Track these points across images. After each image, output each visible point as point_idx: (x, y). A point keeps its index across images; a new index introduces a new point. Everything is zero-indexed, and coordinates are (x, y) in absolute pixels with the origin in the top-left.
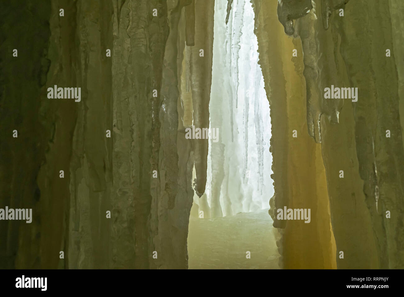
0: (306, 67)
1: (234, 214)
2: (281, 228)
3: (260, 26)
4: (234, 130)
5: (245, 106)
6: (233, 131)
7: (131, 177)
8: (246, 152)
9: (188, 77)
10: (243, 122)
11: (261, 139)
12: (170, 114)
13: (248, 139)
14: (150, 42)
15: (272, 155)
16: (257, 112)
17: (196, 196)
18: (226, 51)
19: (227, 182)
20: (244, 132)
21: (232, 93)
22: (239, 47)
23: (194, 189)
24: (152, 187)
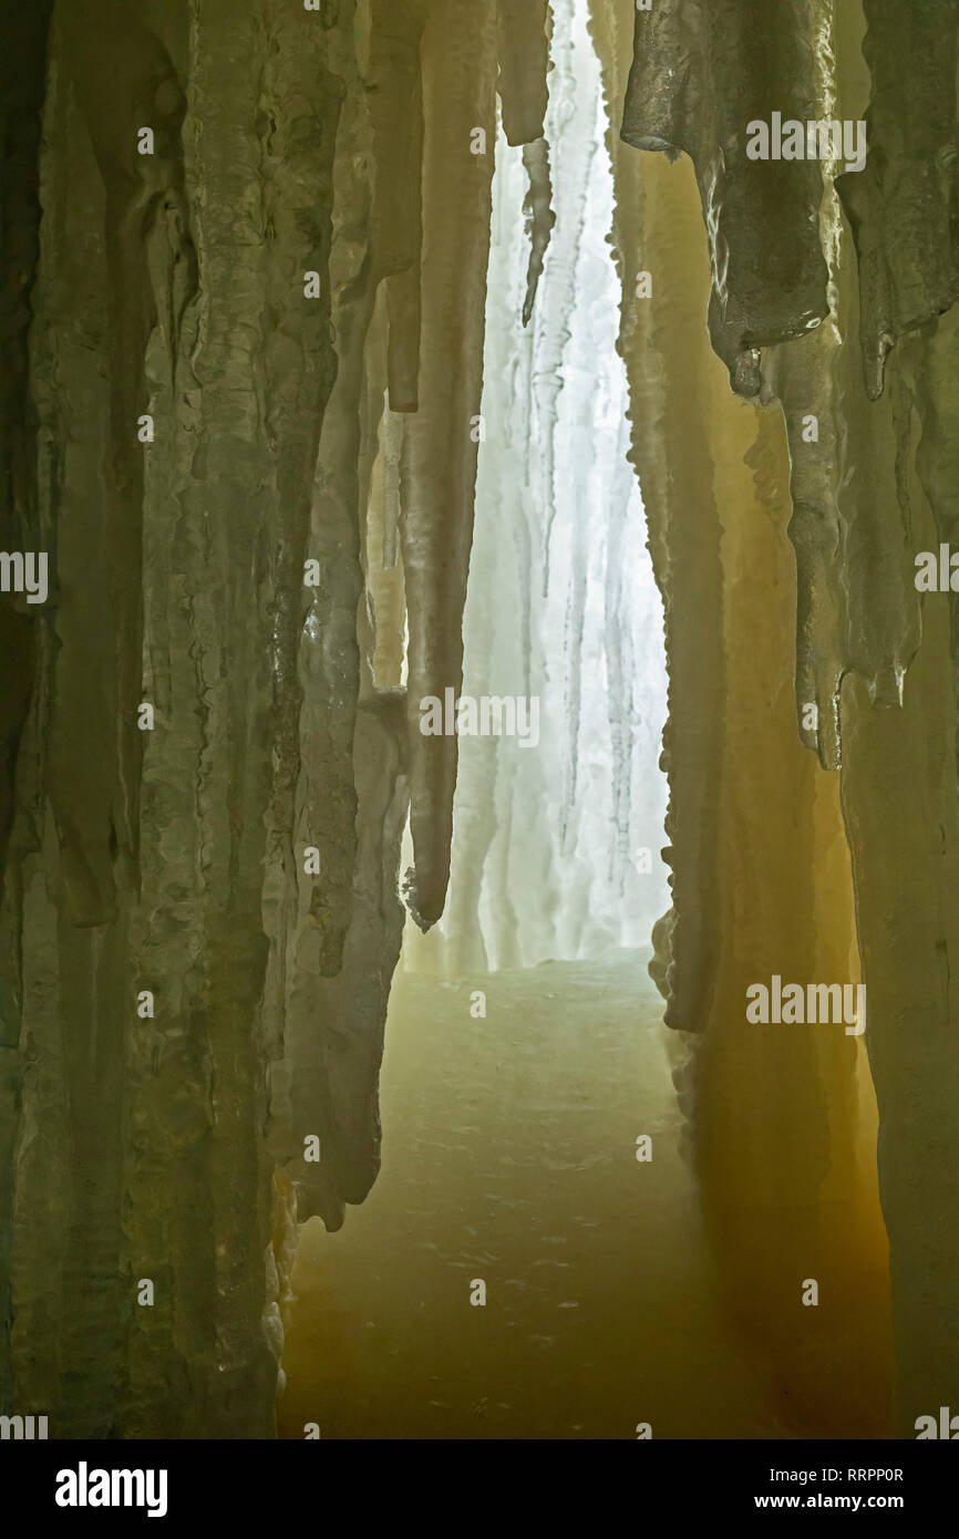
0: (798, 506)
1: (527, 963)
2: (692, 1030)
3: (639, 328)
4: (534, 668)
5: (572, 586)
6: (531, 675)
7: (198, 866)
8: (574, 748)
9: (391, 516)
10: (566, 643)
11: (626, 705)
12: (332, 652)
13: (579, 703)
14: (270, 406)
15: (669, 781)
16: (613, 609)
17: (410, 927)
18: (514, 394)
19: (506, 851)
20: (566, 679)
21: (529, 544)
22: (559, 382)
23: (405, 903)
24: (265, 896)
